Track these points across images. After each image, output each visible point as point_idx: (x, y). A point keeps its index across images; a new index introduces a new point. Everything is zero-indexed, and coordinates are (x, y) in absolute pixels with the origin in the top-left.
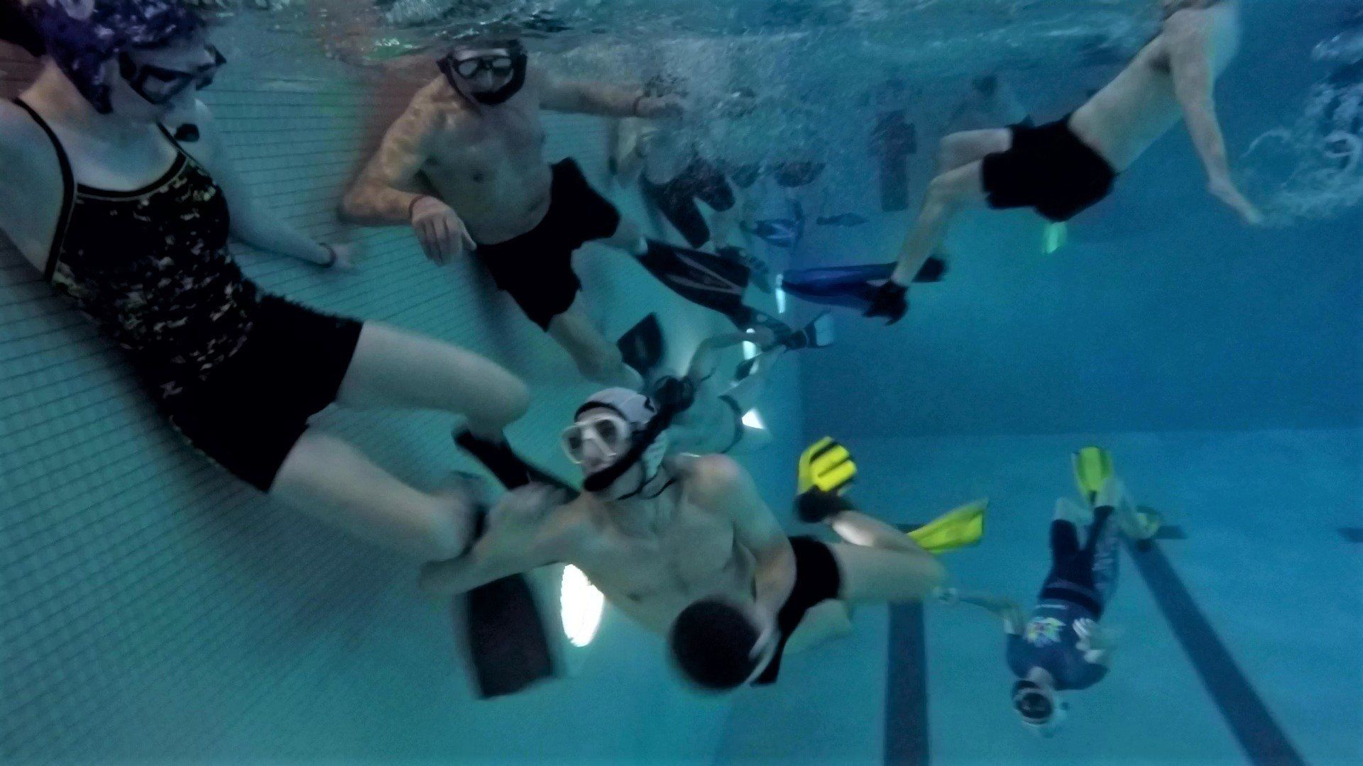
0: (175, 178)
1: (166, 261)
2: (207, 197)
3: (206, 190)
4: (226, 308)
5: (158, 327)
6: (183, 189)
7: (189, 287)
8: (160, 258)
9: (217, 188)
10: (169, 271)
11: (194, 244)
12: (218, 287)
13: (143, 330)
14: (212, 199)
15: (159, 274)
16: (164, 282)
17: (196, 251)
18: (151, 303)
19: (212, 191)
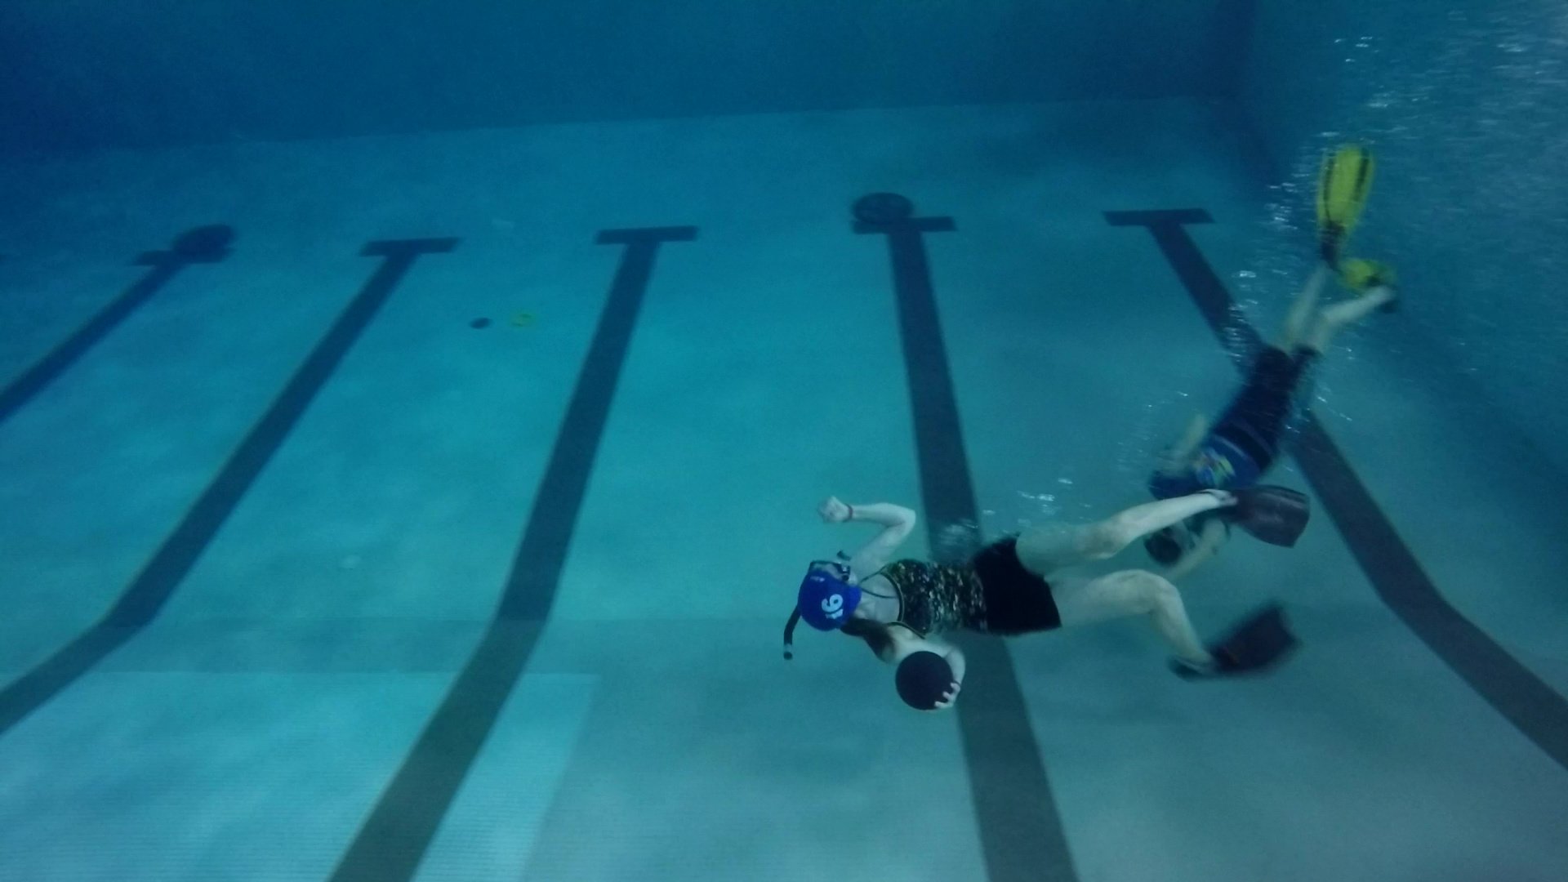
0: (893, 579)
1: (931, 594)
2: (903, 567)
3: (900, 568)
4: (959, 577)
5: (955, 608)
6: (899, 577)
7: (943, 587)
8: (929, 597)
9: (898, 562)
10: (935, 594)
11: (924, 579)
12: (947, 575)
13: (954, 614)
14: (905, 566)
15: (936, 599)
16: (939, 597)
17: (928, 579)
18: (944, 605)
19: (900, 565)
